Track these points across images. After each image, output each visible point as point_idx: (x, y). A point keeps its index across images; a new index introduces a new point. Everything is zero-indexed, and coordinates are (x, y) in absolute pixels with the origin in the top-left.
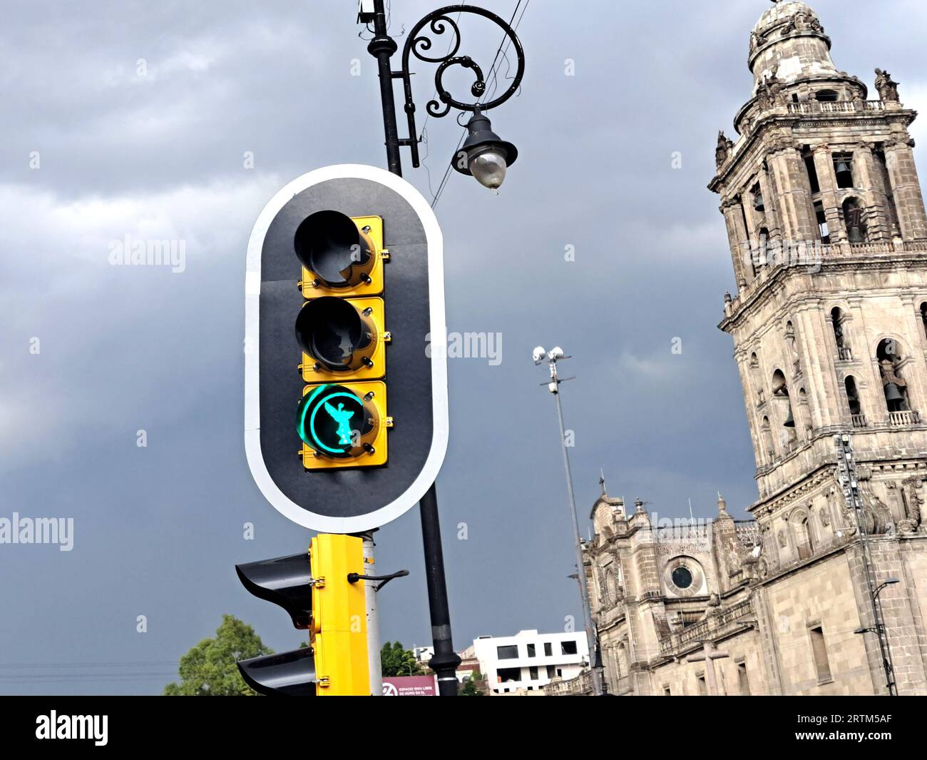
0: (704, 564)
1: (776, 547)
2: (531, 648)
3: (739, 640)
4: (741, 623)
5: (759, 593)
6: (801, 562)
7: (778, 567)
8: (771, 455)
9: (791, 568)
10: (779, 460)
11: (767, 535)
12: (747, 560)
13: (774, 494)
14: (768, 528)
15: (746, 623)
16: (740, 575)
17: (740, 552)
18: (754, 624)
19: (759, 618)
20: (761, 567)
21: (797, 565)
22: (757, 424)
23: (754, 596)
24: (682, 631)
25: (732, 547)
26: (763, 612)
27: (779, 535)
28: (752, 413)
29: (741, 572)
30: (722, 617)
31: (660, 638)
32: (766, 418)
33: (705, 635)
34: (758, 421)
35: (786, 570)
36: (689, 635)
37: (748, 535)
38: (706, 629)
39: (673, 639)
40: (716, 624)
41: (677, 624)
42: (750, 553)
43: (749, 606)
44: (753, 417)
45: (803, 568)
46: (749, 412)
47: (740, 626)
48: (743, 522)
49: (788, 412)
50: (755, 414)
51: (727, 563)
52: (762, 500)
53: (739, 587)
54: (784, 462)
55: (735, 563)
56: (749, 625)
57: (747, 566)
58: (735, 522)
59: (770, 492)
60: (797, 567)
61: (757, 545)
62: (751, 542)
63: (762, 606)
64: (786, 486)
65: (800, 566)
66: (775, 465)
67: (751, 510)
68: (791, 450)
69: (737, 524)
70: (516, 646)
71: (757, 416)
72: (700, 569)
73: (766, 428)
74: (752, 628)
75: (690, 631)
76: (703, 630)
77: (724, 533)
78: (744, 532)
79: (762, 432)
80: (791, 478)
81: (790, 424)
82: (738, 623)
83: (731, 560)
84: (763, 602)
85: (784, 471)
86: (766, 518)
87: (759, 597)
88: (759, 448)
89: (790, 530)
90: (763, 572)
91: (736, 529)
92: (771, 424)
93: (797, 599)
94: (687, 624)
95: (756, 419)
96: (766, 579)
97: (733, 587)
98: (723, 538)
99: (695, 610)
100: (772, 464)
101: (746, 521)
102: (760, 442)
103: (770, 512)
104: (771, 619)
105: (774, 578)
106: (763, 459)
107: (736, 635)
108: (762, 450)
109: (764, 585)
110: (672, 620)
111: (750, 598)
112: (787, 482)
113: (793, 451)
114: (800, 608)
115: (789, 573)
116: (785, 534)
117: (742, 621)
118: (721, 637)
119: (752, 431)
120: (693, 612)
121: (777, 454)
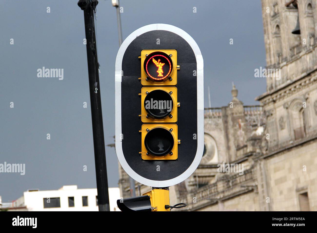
0: (217, 139)
1: (277, 128)
2: (71, 199)
3: (241, 200)
4: (244, 187)
5: (260, 164)
6: (296, 141)
7: (277, 145)
8: (279, 57)
9: (287, 146)
10: (285, 61)
11: (271, 119)
12: (252, 137)
13: (279, 87)
14: (272, 115)
15: (248, 186)
16: (245, 149)
17: (246, 131)
18: (255, 188)
19: (258, 183)
20: (263, 144)
21: (292, 144)
22: (270, 30)
23: (256, 166)
24: (196, 191)
25: (240, 126)
26: (262, 179)
27: (280, 120)
28: (267, 22)
29: (246, 146)
30: (229, 181)
31: (178, 196)
32: (278, 26)
33: (215, 195)
34: (271, 29)
35: (283, 147)
36: (202, 194)
37: (253, 117)
38: (216, 190)
39: (189, 197)
40: (224, 186)
41: (193, 185)
42: (254, 133)
43: (251, 174)
44: (267, 25)
45: (297, 146)
46: (265, 21)
47: (243, 189)
48: (250, 107)
49: (296, 22)
50: (269, 23)
51: (235, 139)
52: (269, 92)
53: (243, 158)
54: (289, 62)
55: (241, 139)
56: (250, 188)
57: (251, 142)
58: (244, 107)
59: (276, 86)
60: (292, 146)
61: (261, 126)
62: (256, 123)
63: (261, 174)
64: (289, 82)
65: (295, 145)
66: (281, 65)
67: (260, 99)
68: (295, 53)
69: (246, 109)
70: (59, 198)
71: (271, 24)
72: (214, 143)
73: (277, 35)
74: (252, 191)
75: (202, 192)
76: (213, 191)
77: (235, 115)
78: (251, 115)
79: (273, 38)
80: (294, 76)
81: (297, 32)
82: (242, 187)
83: (238, 136)
84: (263, 171)
85: (288, 70)
86: (270, 107)
87: (260, 168)
88: (270, 51)
89: (289, 116)
90: (265, 148)
91: (244, 113)
92: (282, 31)
93: (290, 170)
94: (201, 185)
95: (269, 27)
96: (267, 154)
97: (239, 158)
98: (234, 120)
99: (207, 175)
100: (279, 64)
101: (253, 106)
102: (271, 46)
103: (274, 101)
104: (268, 184)
105: (273, 153)
106: (272, 59)
107: (239, 195)
108: (272, 52)
109: (265, 158)
110: (189, 182)
111: (253, 167)
112: (290, 79)
113: (297, 54)
114: (292, 177)
115: (285, 150)
116: (285, 120)
117: (245, 185)
118: (227, 196)
119: (266, 37)
120: (206, 177)
121: (284, 56)
